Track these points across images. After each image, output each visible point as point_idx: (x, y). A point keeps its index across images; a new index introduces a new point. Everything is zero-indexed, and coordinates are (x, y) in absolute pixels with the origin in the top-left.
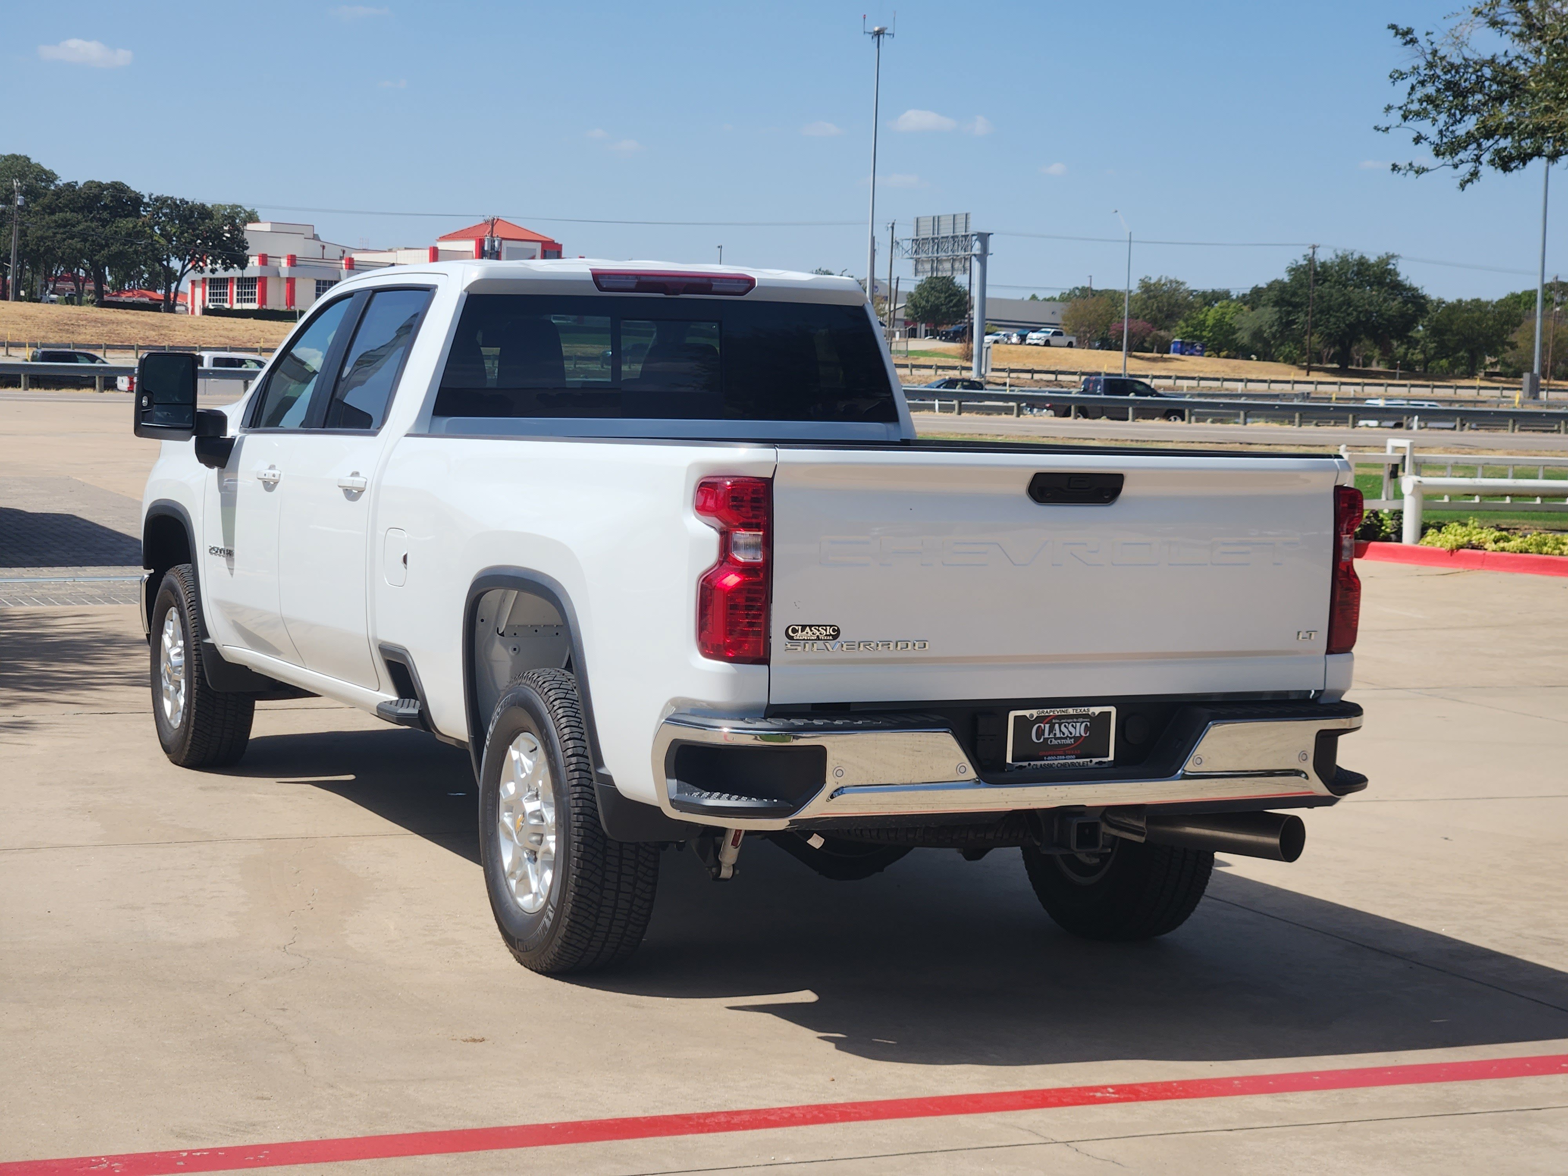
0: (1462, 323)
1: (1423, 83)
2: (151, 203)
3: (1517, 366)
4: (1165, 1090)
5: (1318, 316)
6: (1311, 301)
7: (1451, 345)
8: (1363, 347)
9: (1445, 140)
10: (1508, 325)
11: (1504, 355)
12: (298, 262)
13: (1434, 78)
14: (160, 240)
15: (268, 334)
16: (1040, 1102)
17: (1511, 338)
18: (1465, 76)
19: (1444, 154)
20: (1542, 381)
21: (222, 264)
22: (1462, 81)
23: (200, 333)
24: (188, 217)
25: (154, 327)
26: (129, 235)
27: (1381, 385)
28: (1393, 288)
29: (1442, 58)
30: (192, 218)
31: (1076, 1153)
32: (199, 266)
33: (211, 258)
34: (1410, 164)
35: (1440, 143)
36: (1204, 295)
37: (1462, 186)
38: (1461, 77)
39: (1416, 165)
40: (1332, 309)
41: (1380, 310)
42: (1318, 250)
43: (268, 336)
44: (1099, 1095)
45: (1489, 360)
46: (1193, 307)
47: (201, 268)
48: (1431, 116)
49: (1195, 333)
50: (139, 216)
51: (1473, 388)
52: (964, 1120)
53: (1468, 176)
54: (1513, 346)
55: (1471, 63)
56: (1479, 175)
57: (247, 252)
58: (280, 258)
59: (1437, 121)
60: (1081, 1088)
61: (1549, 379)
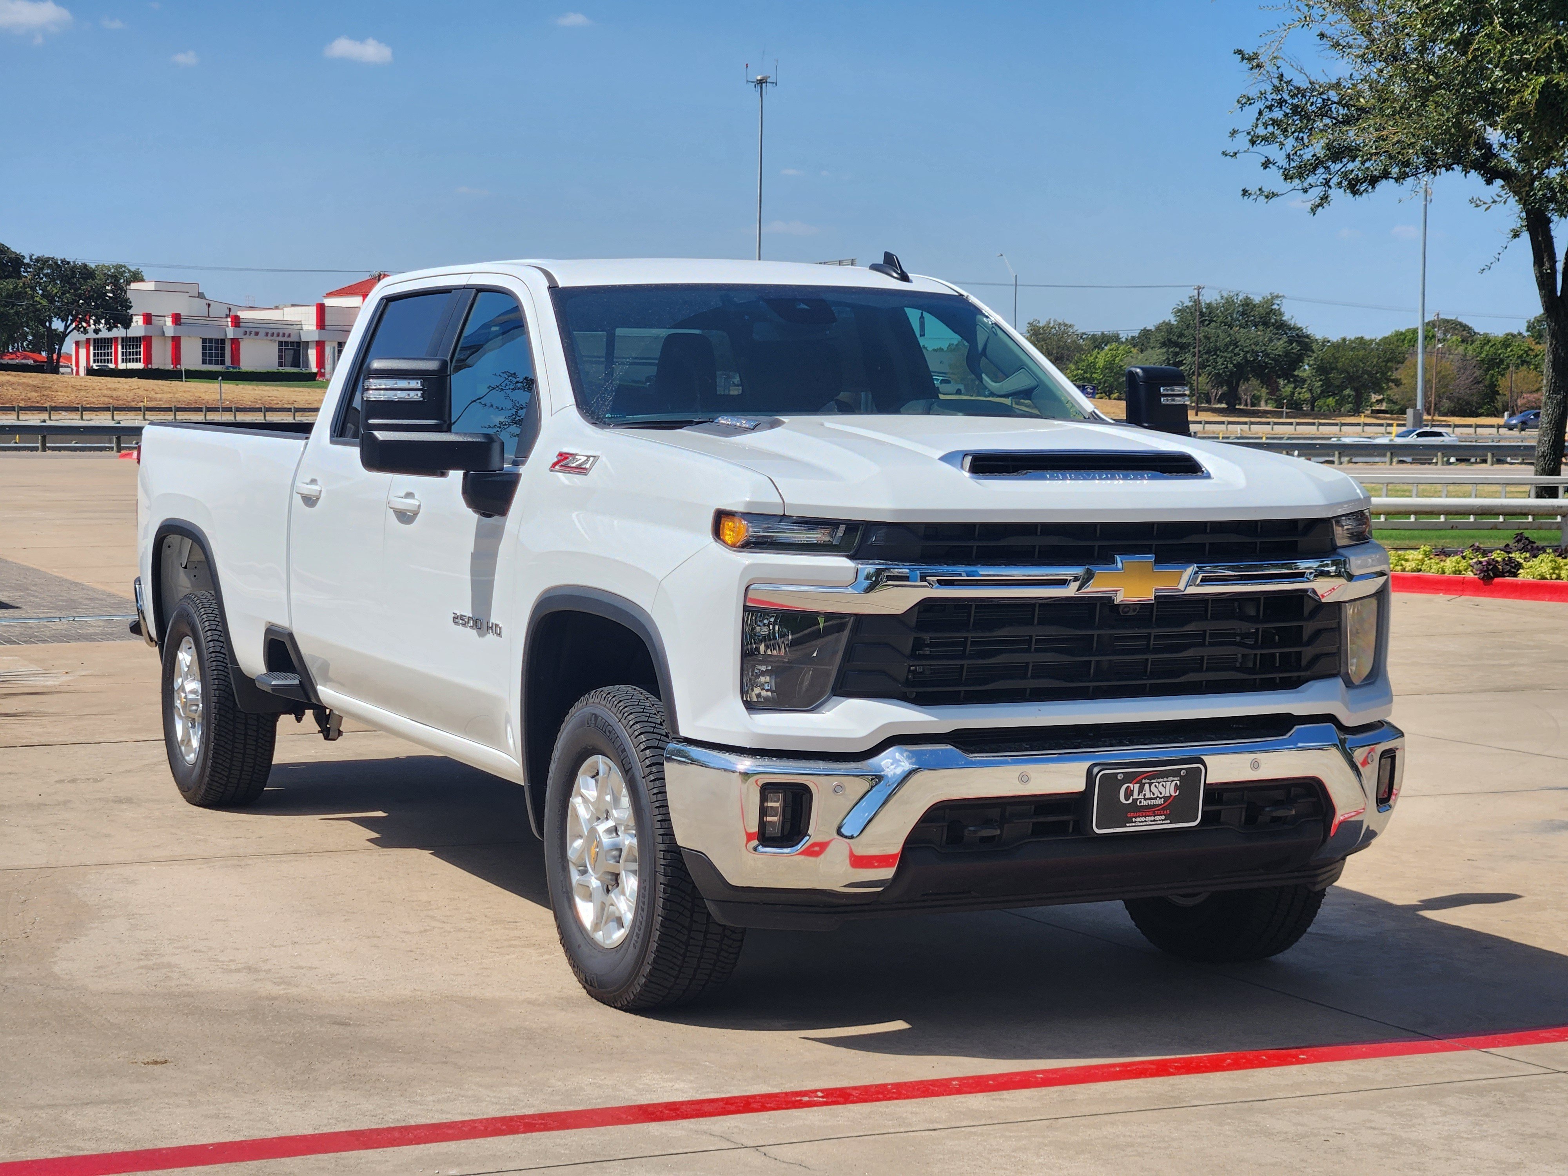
0: (1347, 361)
1: (1270, 108)
2: (32, 263)
3: (1402, 403)
4: (878, 1093)
5: (1205, 356)
6: (1197, 342)
7: (1337, 383)
8: (1250, 388)
9: (1293, 164)
10: (1392, 362)
11: (1389, 392)
12: (182, 321)
13: (1281, 102)
14: (42, 301)
15: (152, 393)
16: (741, 1108)
17: (1395, 375)
18: (1311, 100)
19: (1291, 178)
20: (1425, 417)
21: (106, 324)
22: (1309, 104)
23: (83, 393)
24: (70, 276)
25: (35, 388)
26: (9, 296)
27: (1268, 423)
28: (1277, 328)
29: (1289, 83)
30: (74, 278)
31: (763, 1158)
32: (82, 326)
33: (94, 318)
34: (1260, 189)
35: (1288, 167)
36: (1094, 338)
37: (1313, 211)
38: (1308, 101)
39: (1266, 190)
40: (1219, 349)
41: (1265, 350)
42: (1203, 292)
43: (154, 395)
44: (806, 1099)
45: (1374, 397)
46: (1082, 350)
47: (85, 328)
48: (1279, 140)
49: (1086, 375)
50: (20, 277)
51: (1358, 424)
52: (655, 1128)
53: (1318, 201)
54: (1398, 383)
55: (1317, 87)
56: (1329, 199)
57: (131, 312)
58: (164, 316)
59: (1284, 145)
60: (789, 1093)
61: (1434, 415)
